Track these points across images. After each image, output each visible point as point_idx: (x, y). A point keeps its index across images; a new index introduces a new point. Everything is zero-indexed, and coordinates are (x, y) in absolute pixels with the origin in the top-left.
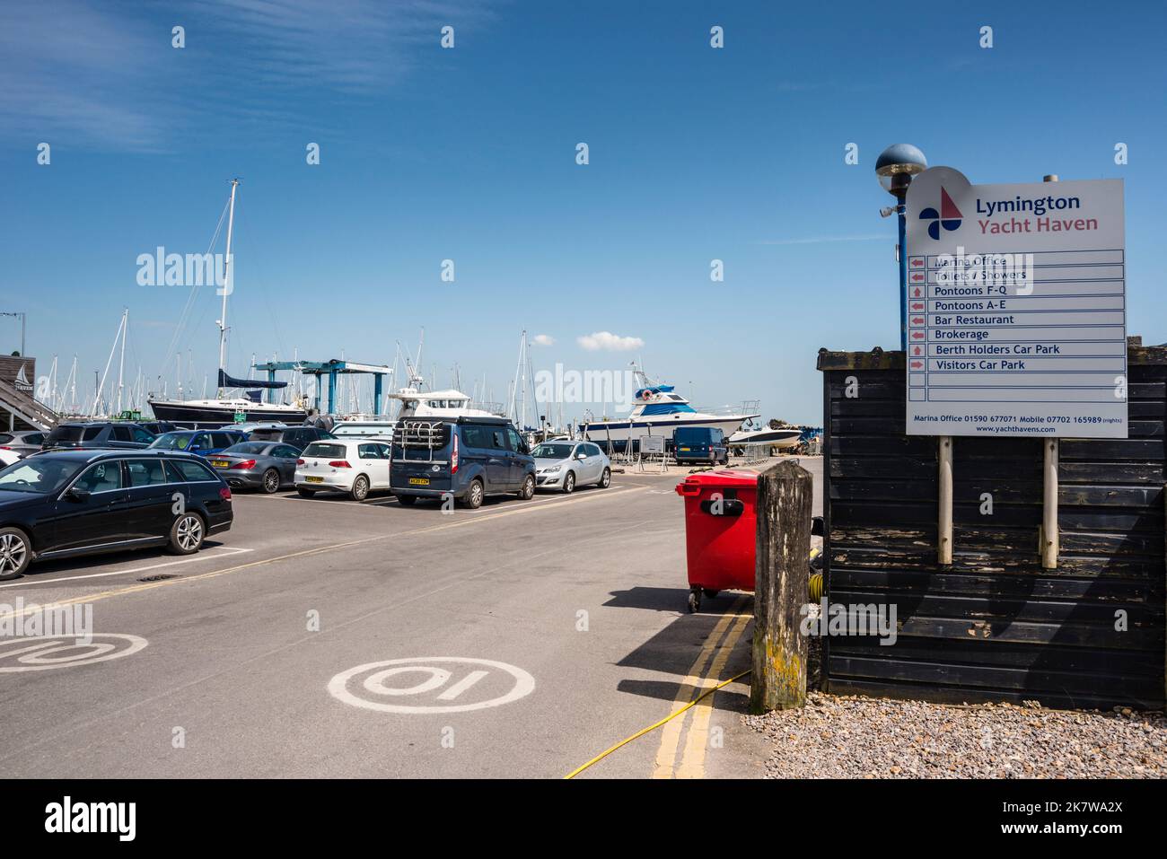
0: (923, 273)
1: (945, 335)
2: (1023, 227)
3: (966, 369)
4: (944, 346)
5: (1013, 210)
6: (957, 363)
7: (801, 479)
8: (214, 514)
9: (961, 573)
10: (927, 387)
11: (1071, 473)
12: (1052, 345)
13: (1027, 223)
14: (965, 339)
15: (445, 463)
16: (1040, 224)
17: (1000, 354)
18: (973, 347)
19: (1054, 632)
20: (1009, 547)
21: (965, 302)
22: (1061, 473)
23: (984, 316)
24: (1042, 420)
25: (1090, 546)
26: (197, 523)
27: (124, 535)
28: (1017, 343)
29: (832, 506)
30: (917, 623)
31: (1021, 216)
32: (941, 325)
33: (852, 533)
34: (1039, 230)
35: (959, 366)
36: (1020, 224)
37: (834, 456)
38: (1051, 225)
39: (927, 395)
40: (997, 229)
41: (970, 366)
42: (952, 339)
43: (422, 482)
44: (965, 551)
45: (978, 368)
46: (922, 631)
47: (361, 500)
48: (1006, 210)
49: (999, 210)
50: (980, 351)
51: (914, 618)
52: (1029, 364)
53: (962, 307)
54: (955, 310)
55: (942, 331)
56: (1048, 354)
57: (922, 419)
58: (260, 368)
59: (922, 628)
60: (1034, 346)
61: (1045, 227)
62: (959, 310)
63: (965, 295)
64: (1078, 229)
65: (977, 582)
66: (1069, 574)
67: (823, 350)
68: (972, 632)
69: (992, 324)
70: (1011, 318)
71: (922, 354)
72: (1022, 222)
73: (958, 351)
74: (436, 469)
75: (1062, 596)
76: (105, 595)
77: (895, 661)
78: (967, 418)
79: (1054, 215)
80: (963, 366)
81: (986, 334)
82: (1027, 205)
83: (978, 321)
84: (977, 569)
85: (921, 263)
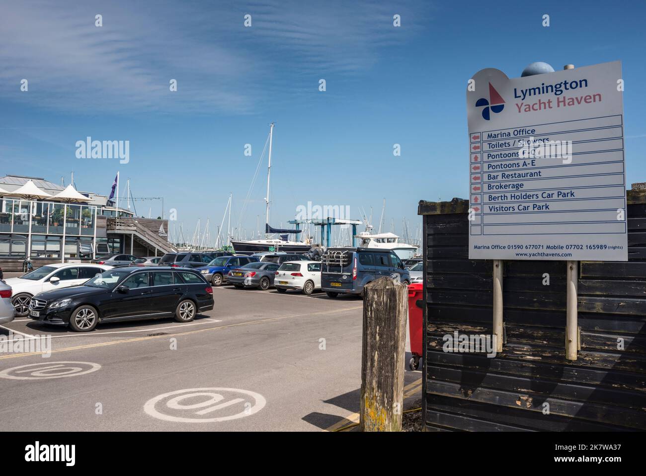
0: (479, 145)
1: (494, 187)
2: (547, 105)
3: (508, 211)
4: (493, 195)
5: (539, 93)
6: (502, 207)
7: (388, 289)
8: (201, 301)
9: (512, 359)
10: (482, 225)
11: (589, 288)
12: (569, 191)
13: (549, 102)
14: (508, 189)
15: (349, 274)
16: (559, 102)
17: (532, 199)
18: (513, 195)
19: (578, 409)
20: (545, 342)
21: (507, 163)
22: (579, 288)
23: (520, 172)
24: (562, 248)
25: (605, 344)
26: (192, 306)
27: (150, 311)
28: (544, 190)
29: (428, 308)
30: (482, 393)
31: (544, 97)
32: (492, 180)
33: (440, 326)
34: (558, 106)
35: (503, 209)
36: (544, 103)
37: (429, 274)
38: (567, 101)
39: (482, 231)
40: (529, 108)
41: (511, 209)
42: (499, 190)
43: (337, 285)
44: (515, 343)
45: (517, 210)
46: (485, 399)
47: (309, 295)
48: (535, 94)
49: (530, 95)
50: (518, 197)
51: (480, 389)
52: (553, 206)
53: (505, 166)
54: (501, 169)
55: (492, 184)
56: (566, 198)
57: (479, 248)
58: (291, 222)
59: (485, 397)
60: (556, 192)
61: (563, 103)
62: (504, 169)
63: (507, 158)
64: (586, 102)
65: (522, 367)
66: (589, 365)
67: (421, 201)
68: (519, 403)
69: (526, 178)
70: (539, 172)
71: (479, 201)
72: (546, 101)
73: (503, 198)
74: (345, 278)
75: (584, 381)
76: (118, 342)
77: (469, 418)
78: (509, 247)
79: (568, 94)
80: (506, 209)
81: (522, 185)
82: (550, 88)
83: (516, 176)
84: (522, 357)
85: (478, 137)
